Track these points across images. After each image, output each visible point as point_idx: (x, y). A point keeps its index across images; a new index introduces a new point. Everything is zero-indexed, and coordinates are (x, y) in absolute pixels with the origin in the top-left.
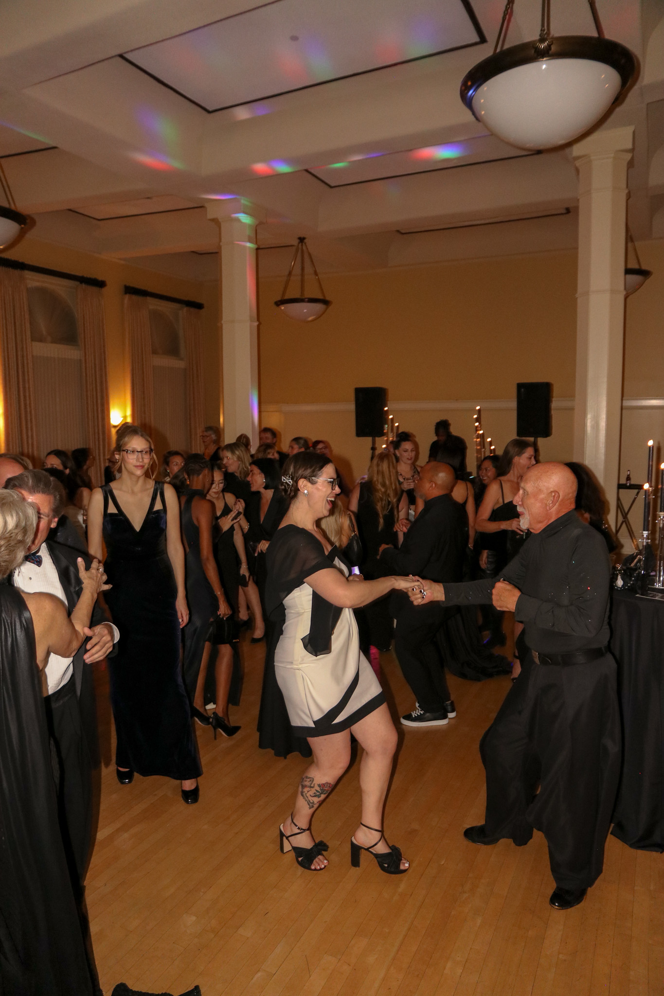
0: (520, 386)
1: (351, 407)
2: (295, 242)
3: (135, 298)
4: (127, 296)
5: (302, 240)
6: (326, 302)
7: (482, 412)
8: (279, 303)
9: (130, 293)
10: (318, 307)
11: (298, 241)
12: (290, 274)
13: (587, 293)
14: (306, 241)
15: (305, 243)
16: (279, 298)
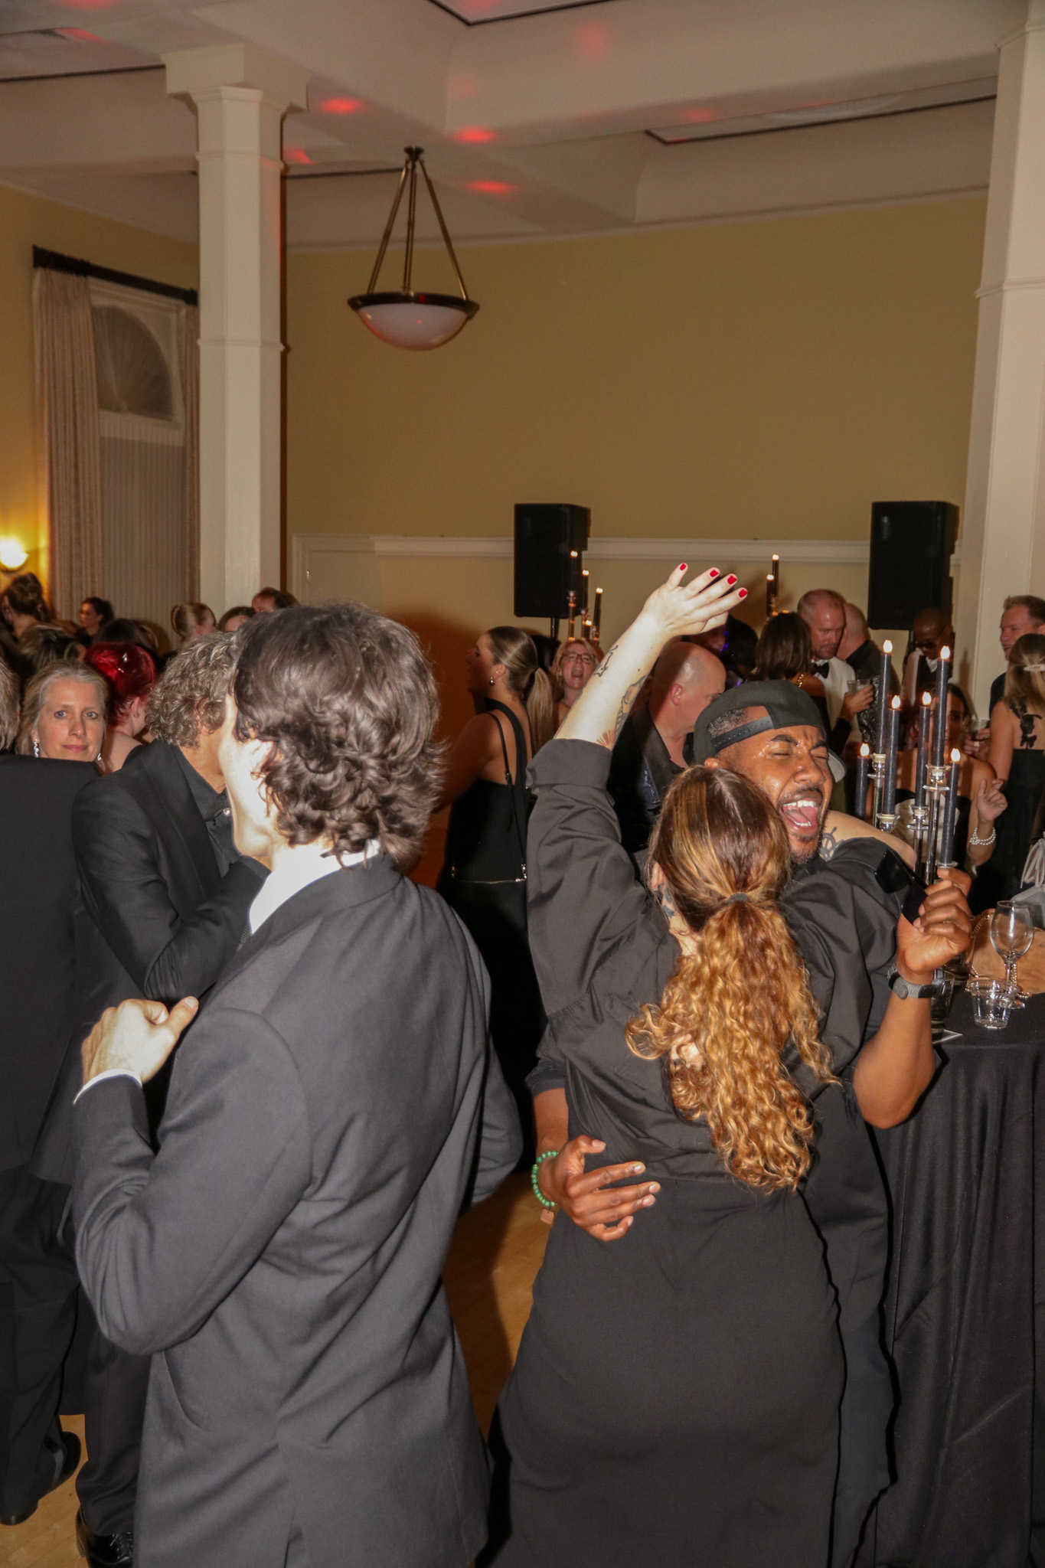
0: (880, 509)
1: (505, 547)
2: (400, 159)
3: (57, 277)
4: (39, 273)
5: (414, 154)
6: (467, 307)
7: (781, 568)
8: (359, 303)
9: (44, 266)
10: (449, 316)
11: (406, 156)
12: (387, 236)
13: (998, 288)
14: (422, 156)
15: (422, 164)
16: (363, 291)
